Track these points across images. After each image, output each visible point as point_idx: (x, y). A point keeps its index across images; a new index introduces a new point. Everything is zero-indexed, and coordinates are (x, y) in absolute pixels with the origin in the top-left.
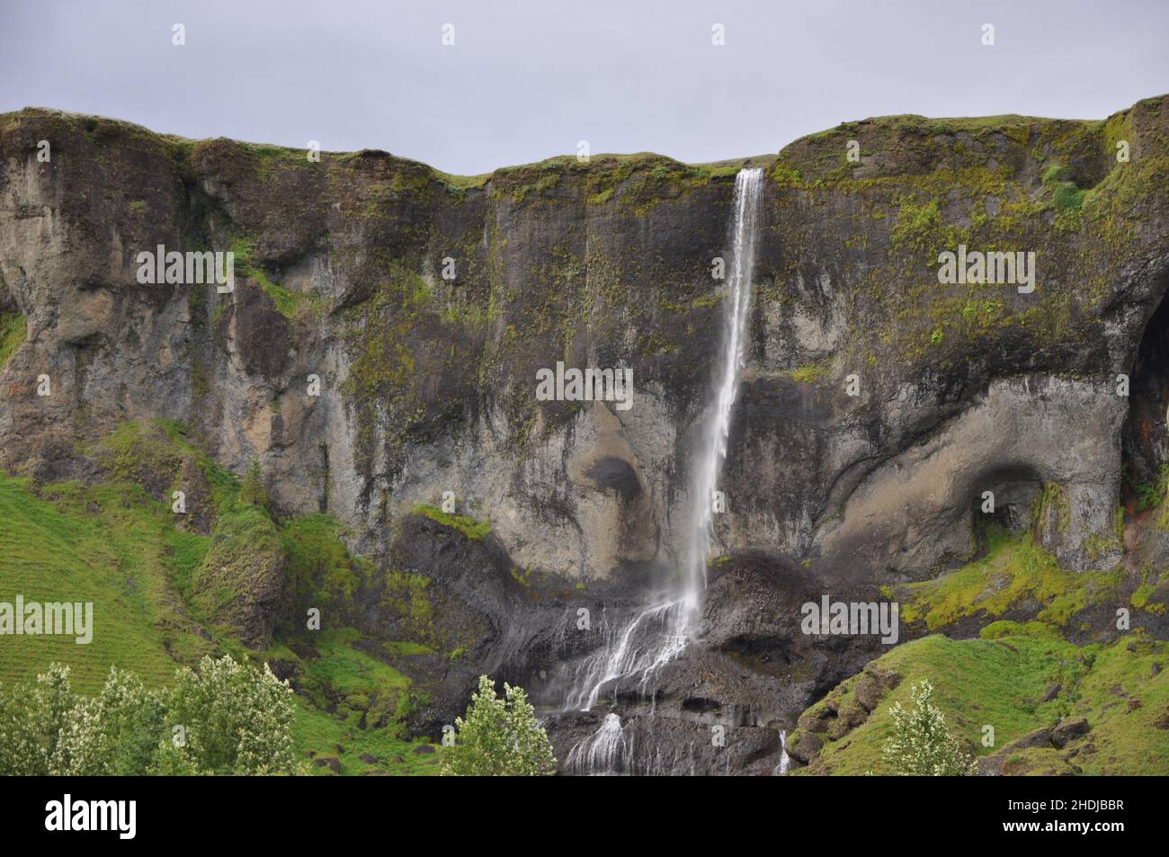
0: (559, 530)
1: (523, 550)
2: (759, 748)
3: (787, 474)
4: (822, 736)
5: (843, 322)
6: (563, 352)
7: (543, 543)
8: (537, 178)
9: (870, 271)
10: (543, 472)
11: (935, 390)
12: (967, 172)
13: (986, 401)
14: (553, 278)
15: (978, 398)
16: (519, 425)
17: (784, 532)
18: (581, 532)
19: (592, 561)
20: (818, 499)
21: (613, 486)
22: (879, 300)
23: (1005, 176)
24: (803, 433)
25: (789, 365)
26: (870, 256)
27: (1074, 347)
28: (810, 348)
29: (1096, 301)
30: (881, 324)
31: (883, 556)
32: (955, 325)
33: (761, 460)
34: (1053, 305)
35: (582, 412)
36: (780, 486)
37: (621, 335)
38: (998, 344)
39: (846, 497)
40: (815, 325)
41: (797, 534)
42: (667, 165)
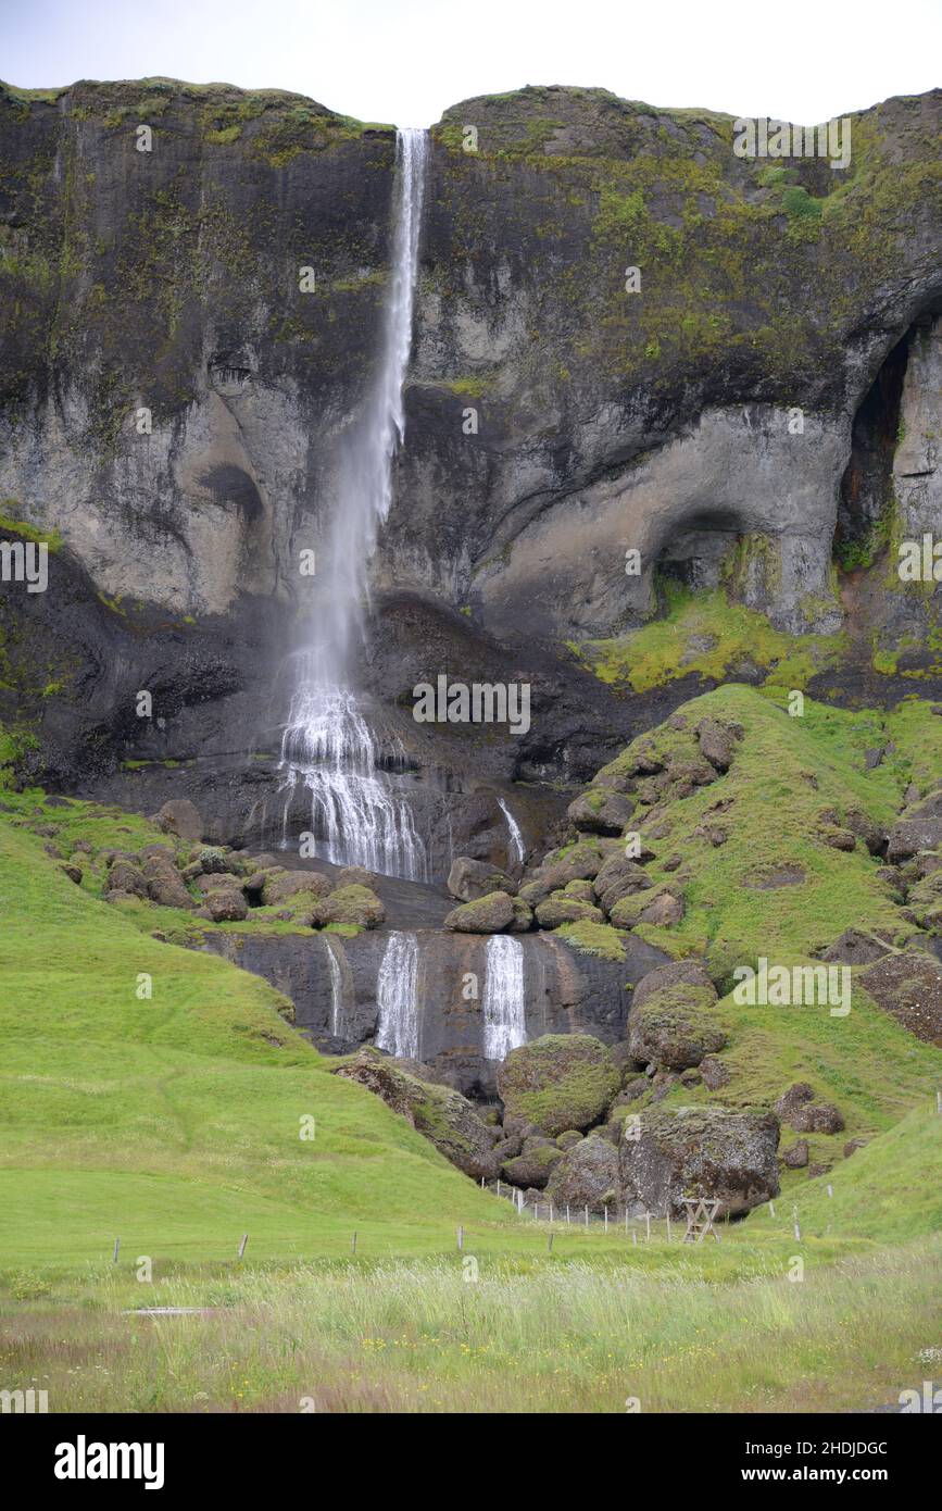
0: (158, 550)
1: (108, 571)
2: (484, 817)
3: (449, 503)
4: (633, 798)
5: (520, 327)
6: (167, 327)
7: (135, 564)
8: (139, 99)
9: (566, 267)
10: (141, 474)
11: (644, 414)
12: (673, 164)
13: (697, 433)
14: (157, 231)
15: (687, 429)
16: (106, 413)
17: (438, 572)
18: (190, 553)
19: (204, 591)
20: (481, 535)
21: (236, 499)
22: (576, 303)
23: (715, 174)
24: (472, 456)
25: (444, 375)
26: (565, 248)
27: (808, 376)
28: (474, 355)
29: (839, 325)
30: (577, 332)
31: (565, 605)
32: (674, 338)
33: (416, 483)
34: (784, 327)
35: (195, 404)
36: (438, 516)
37: (248, 312)
38: (721, 366)
39: (513, 537)
40: (481, 328)
41: (454, 576)
42: (310, 107)
